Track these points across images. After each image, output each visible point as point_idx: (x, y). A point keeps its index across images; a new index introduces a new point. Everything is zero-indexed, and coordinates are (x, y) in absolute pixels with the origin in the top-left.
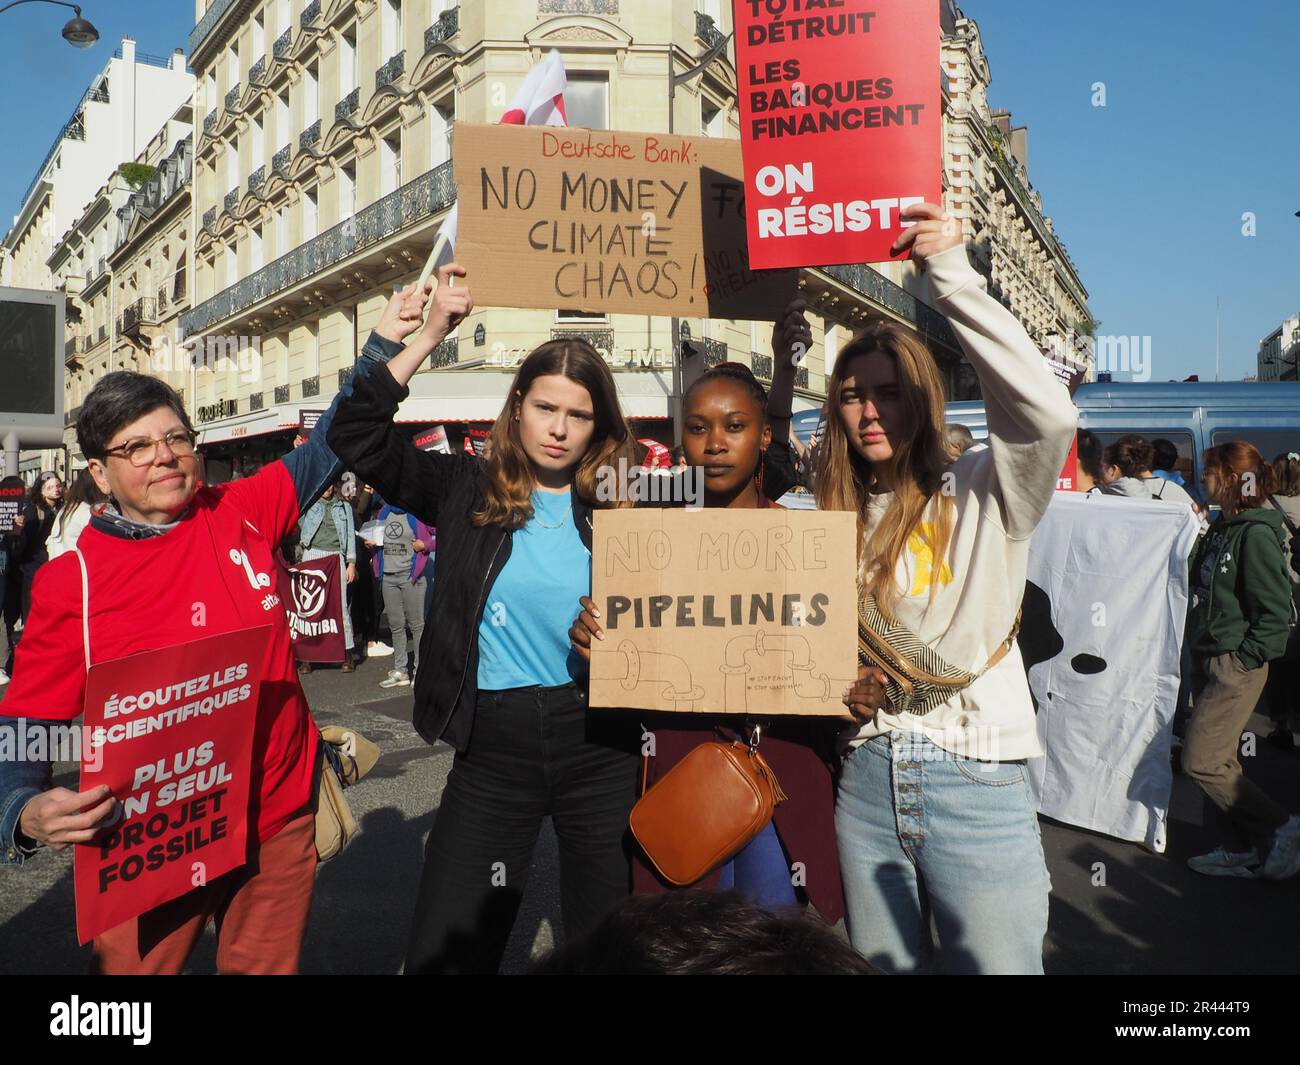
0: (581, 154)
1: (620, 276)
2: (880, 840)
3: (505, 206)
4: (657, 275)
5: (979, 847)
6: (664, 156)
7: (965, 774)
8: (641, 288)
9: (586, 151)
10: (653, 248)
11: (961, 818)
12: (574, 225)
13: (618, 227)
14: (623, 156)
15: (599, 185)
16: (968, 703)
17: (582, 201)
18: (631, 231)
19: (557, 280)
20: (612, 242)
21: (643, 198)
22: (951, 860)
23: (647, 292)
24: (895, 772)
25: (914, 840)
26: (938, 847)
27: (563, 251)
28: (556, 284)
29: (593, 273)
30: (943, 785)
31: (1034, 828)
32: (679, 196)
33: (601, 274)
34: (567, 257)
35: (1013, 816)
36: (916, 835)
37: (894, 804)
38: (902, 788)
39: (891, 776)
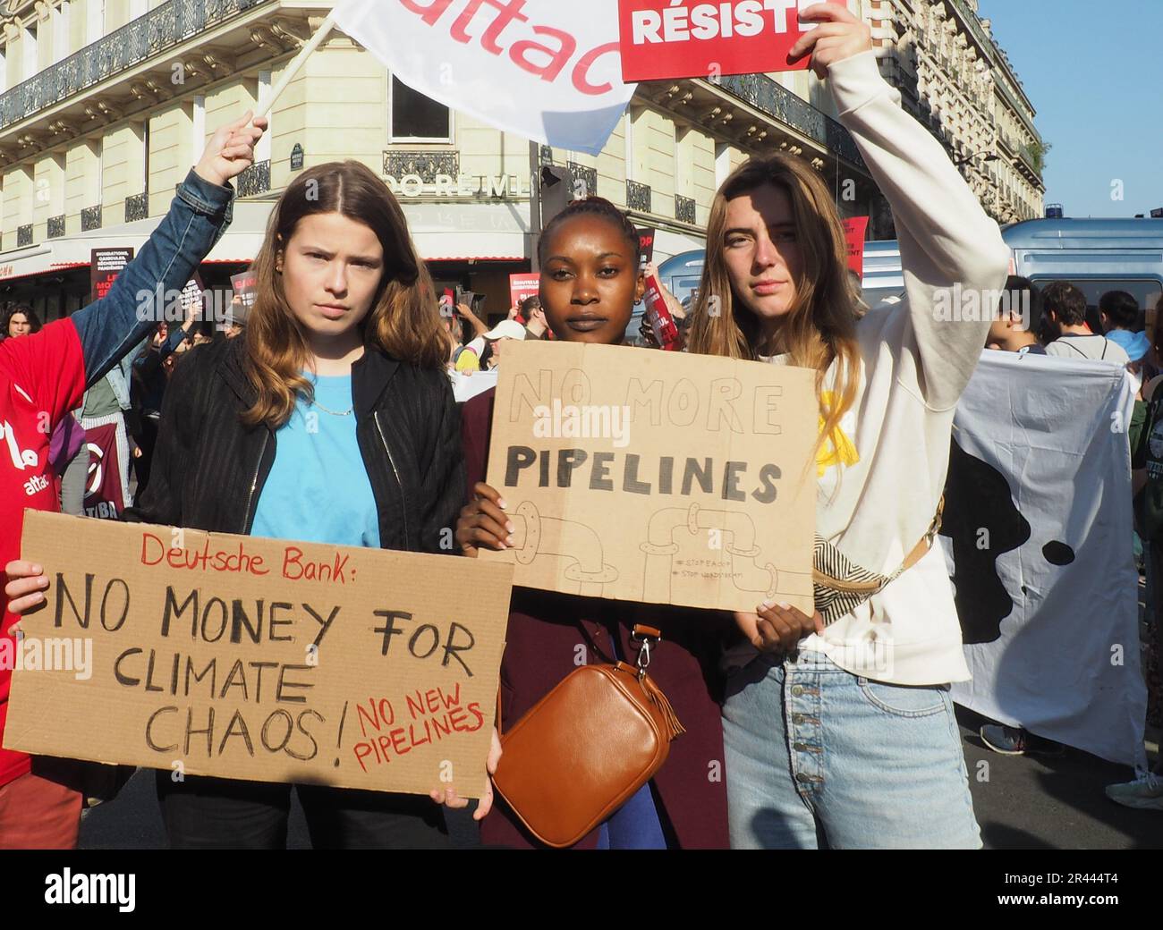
0: (195, 563)
1: (237, 728)
2: (770, 782)
3: (85, 625)
4: (291, 727)
5: (891, 792)
6: (310, 572)
7: (873, 703)
8: (266, 745)
9: (200, 562)
10: (286, 691)
11: (868, 756)
12: (177, 656)
13: (239, 663)
14: (252, 570)
15: (217, 606)
16: (878, 613)
17: (191, 626)
18: (257, 668)
19: (149, 728)
20: (228, 683)
21: (276, 626)
22: (857, 809)
23: (275, 750)
24: (788, 699)
25: (812, 783)
26: (841, 792)
27: (161, 690)
28: (148, 732)
29: (200, 722)
30: (846, 716)
31: (959, 770)
32: (327, 625)
33: (211, 724)
34: (165, 698)
35: (931, 755)
36: (814, 776)
37: (787, 738)
38: (796, 718)
39: (783, 704)
